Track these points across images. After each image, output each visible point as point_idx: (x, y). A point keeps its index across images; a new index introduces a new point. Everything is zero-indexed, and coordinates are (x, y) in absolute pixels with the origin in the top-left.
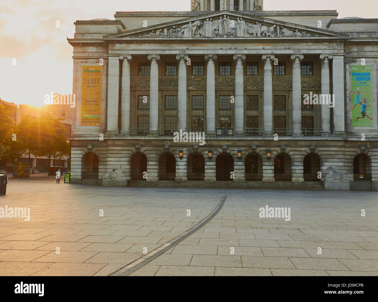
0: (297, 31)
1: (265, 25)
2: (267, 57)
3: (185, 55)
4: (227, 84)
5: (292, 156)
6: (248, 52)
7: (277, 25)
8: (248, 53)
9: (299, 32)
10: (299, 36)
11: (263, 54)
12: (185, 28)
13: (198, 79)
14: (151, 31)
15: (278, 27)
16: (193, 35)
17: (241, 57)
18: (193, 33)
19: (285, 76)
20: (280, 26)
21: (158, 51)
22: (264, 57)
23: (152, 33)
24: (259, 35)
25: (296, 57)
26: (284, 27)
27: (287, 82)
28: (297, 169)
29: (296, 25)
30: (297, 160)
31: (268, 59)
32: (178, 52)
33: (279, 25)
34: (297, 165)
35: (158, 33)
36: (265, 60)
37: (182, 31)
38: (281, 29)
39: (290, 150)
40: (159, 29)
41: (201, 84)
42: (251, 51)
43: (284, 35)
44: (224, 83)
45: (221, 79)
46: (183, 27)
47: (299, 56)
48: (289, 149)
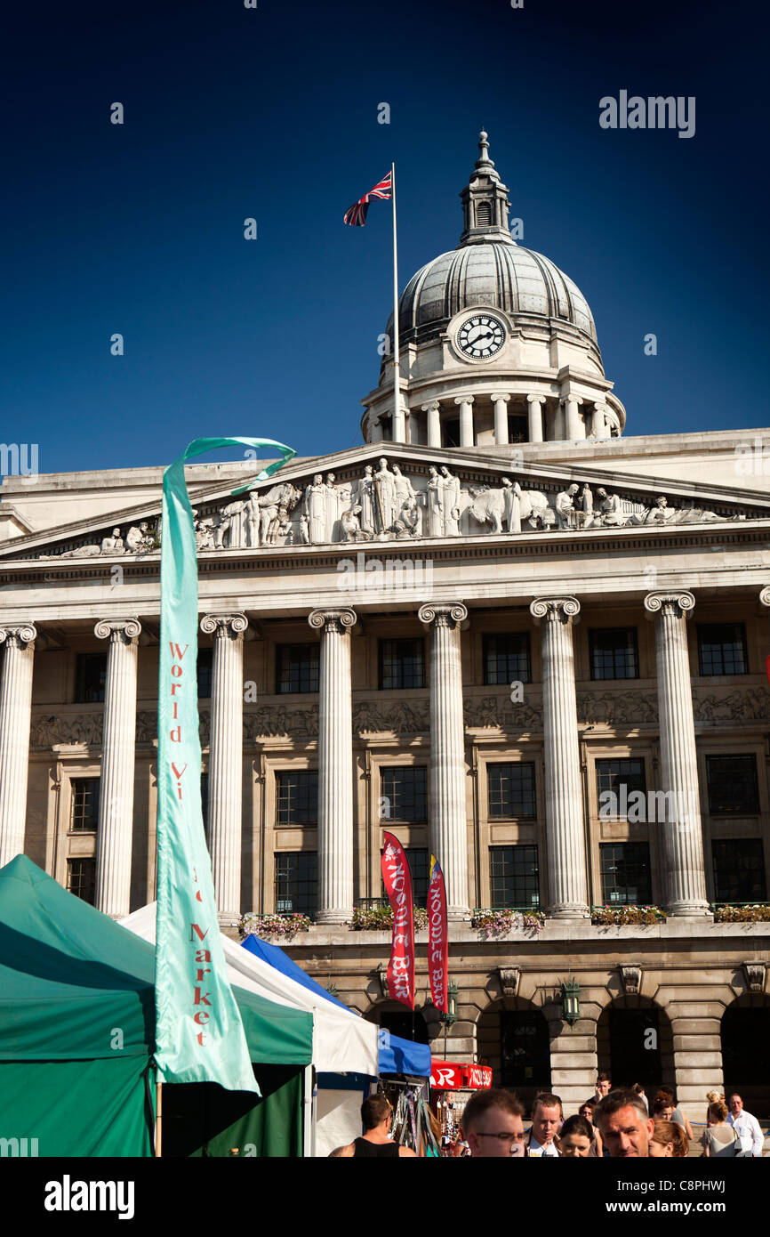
0: (663, 501)
1: (537, 487)
2: (551, 609)
3: (233, 616)
4: (411, 722)
5: (672, 1011)
6: (478, 592)
7: (581, 484)
8: (477, 597)
9: (668, 506)
10: (671, 520)
11: (533, 598)
12: (233, 515)
13: (299, 707)
14: (108, 532)
15: (588, 494)
16: (264, 540)
17: (448, 614)
18: (265, 532)
19: (638, 681)
20: (593, 487)
21: (133, 605)
22: (538, 610)
23: (112, 541)
24: (516, 526)
25: (665, 603)
26: (611, 490)
27: (645, 706)
28: (694, 1064)
29: (655, 480)
30: (694, 1026)
31: (555, 616)
32: (210, 606)
33: (590, 484)
34: (695, 1046)
35: (135, 536)
36: (545, 620)
37: (225, 525)
38: (598, 499)
39: (661, 983)
40: (137, 523)
41: (309, 726)
42: (487, 587)
43: (609, 521)
44: (400, 720)
45: (389, 705)
46: (229, 509)
47: (676, 597)
48: (659, 977)
